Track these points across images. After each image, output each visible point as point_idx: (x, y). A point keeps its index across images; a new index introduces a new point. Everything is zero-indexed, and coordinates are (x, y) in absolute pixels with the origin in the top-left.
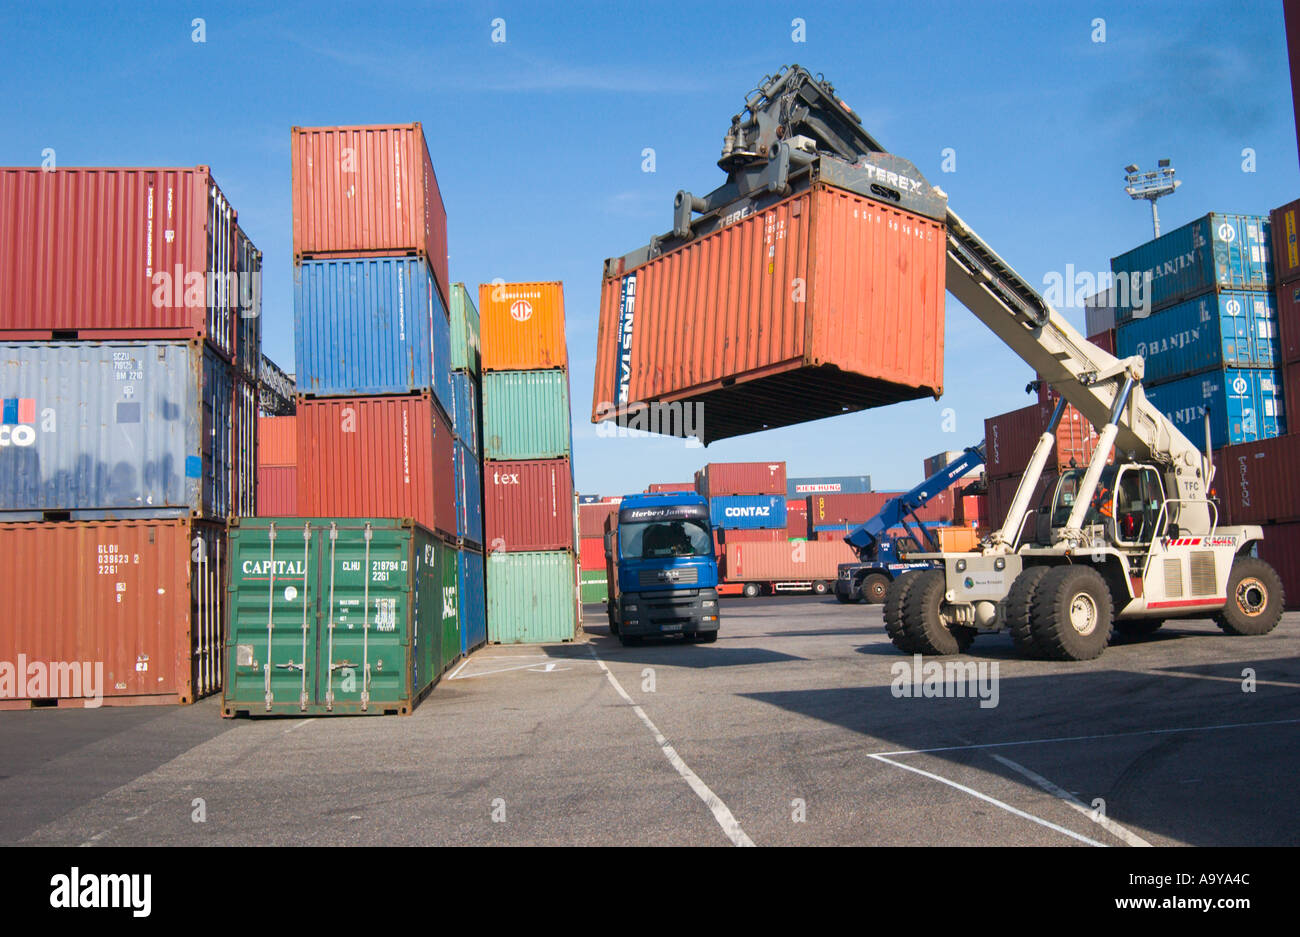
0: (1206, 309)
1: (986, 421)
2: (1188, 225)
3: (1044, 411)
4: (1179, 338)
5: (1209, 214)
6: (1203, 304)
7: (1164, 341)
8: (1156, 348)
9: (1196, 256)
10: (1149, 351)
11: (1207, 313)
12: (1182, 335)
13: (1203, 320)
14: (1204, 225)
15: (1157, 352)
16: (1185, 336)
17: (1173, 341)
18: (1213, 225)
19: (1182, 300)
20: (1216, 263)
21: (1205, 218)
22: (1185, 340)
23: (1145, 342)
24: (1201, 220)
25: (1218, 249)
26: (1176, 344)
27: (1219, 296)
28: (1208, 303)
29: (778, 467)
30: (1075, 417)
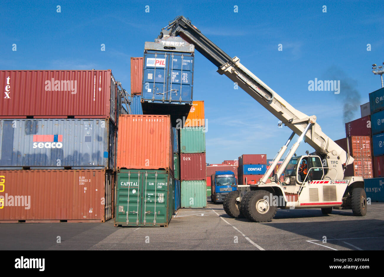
10: (381, 122)
23: (380, 119)
29: (264, 156)
30: (358, 142)
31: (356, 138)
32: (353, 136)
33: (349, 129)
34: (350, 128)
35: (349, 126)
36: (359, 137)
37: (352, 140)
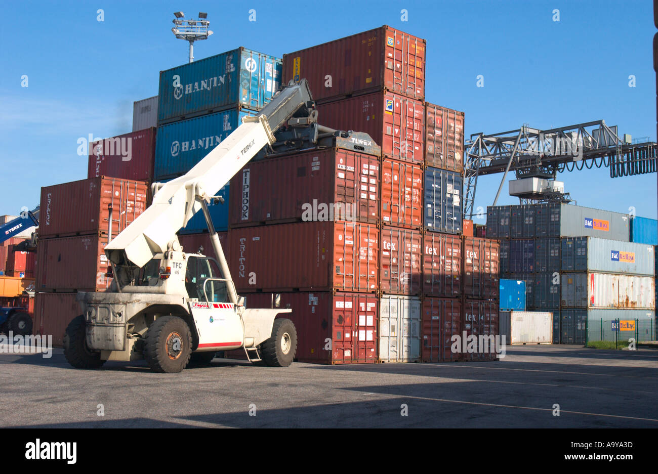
0: (228, 121)
1: (42, 188)
2: (223, 54)
3: (92, 185)
4: (205, 141)
5: (240, 48)
6: (227, 117)
7: (194, 142)
8: (187, 146)
9: (227, 79)
10: (181, 148)
11: (229, 124)
12: (208, 139)
13: (226, 129)
14: (235, 55)
15: (187, 150)
16: (210, 140)
17: (201, 143)
18: (243, 57)
19: (211, 112)
20: (241, 87)
21: (237, 50)
22: (210, 143)
23: (178, 141)
24: (233, 51)
25: (243, 76)
26: (203, 146)
27: (240, 112)
28: (231, 116)
30: (117, 194)
31: (114, 182)
32: (105, 177)
36: (122, 182)
37: (103, 187)
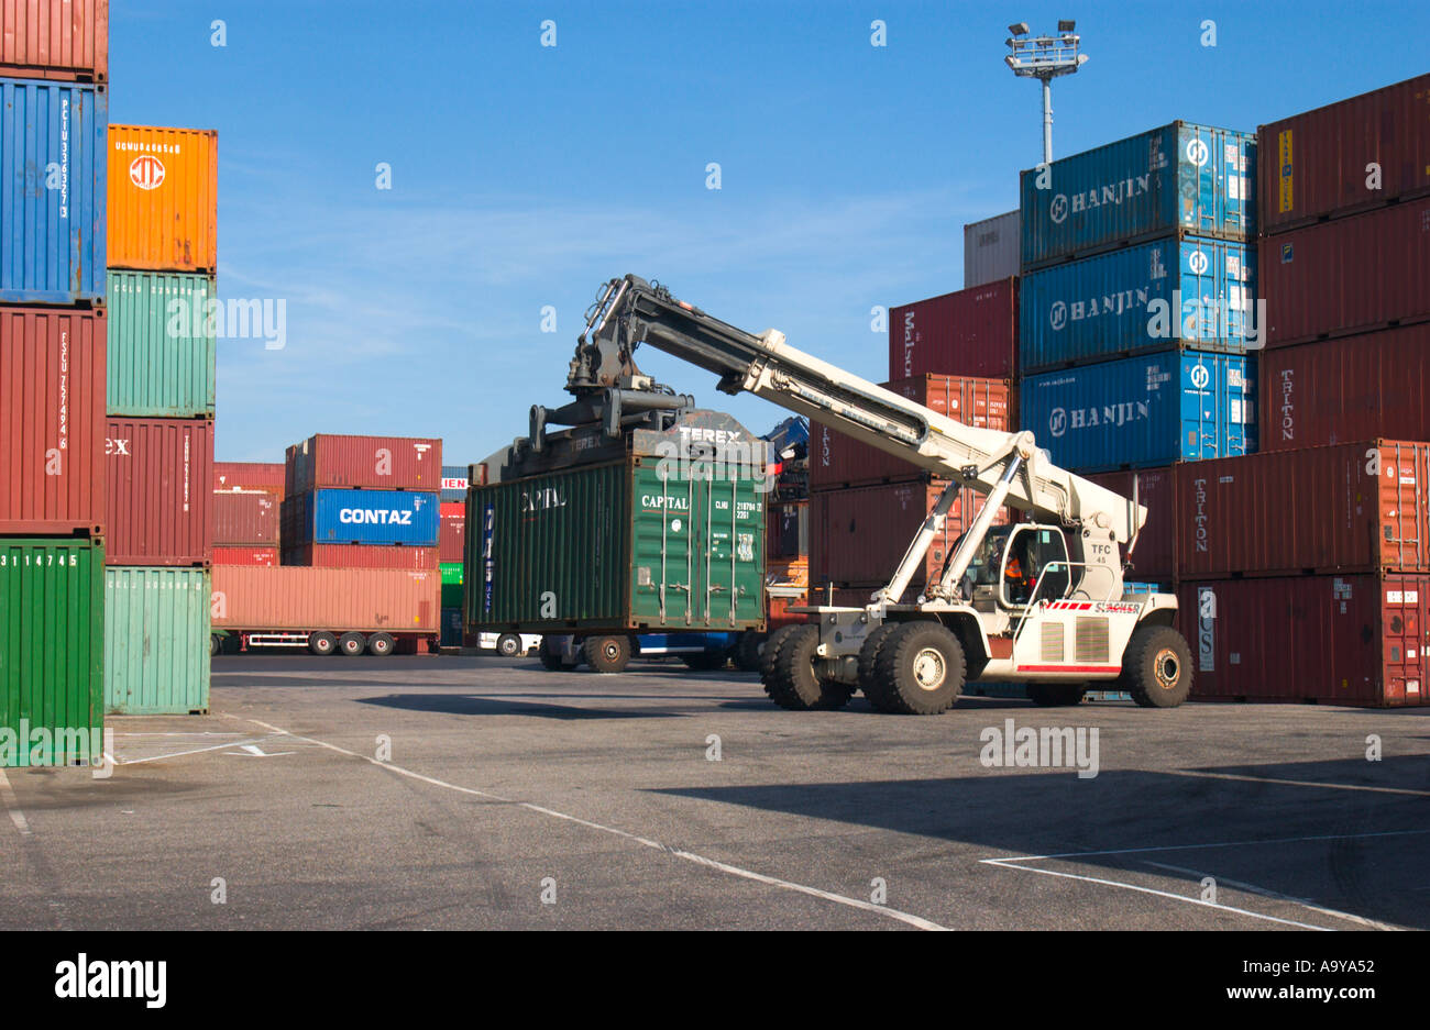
0: (1160, 261)
2: (1143, 135)
4: (1116, 299)
5: (1176, 122)
6: (1156, 253)
7: (1093, 301)
8: (1081, 310)
9: (1152, 183)
11: (1162, 267)
12: (1121, 295)
13: (1155, 277)
14: (1167, 137)
15: (1082, 317)
16: (1125, 298)
17: (1107, 302)
18: (1181, 140)
19: (1125, 244)
20: (1181, 197)
21: (1169, 127)
22: (1125, 303)
23: (1064, 301)
24: (1163, 129)
25: (1184, 175)
26: (1112, 309)
27: (1181, 243)
28: (1164, 252)
29: (429, 446)
30: (955, 404)
31: (948, 384)
32: (933, 376)
33: (908, 338)
34: (913, 332)
35: (907, 322)
36: (962, 382)
37: (929, 393)
